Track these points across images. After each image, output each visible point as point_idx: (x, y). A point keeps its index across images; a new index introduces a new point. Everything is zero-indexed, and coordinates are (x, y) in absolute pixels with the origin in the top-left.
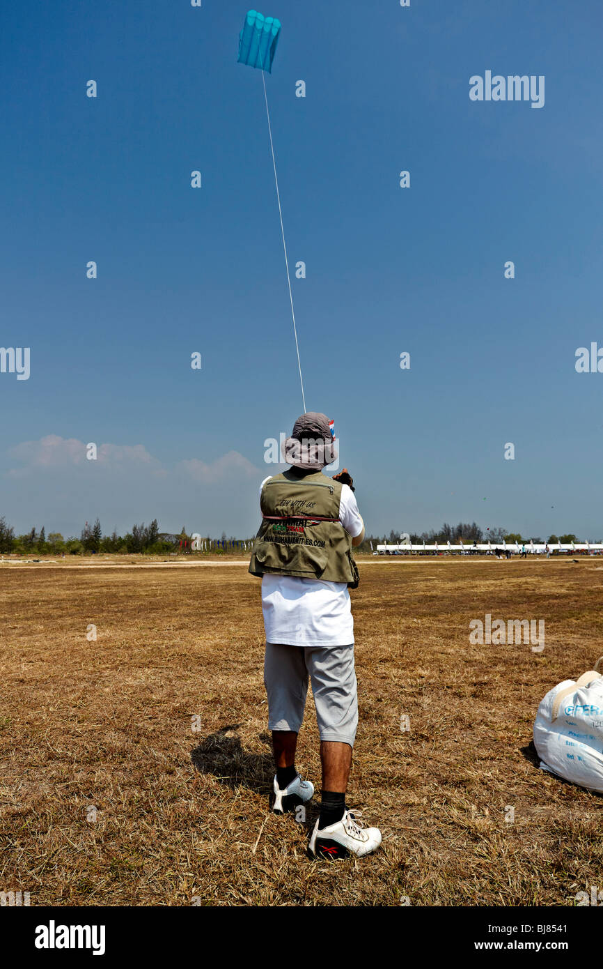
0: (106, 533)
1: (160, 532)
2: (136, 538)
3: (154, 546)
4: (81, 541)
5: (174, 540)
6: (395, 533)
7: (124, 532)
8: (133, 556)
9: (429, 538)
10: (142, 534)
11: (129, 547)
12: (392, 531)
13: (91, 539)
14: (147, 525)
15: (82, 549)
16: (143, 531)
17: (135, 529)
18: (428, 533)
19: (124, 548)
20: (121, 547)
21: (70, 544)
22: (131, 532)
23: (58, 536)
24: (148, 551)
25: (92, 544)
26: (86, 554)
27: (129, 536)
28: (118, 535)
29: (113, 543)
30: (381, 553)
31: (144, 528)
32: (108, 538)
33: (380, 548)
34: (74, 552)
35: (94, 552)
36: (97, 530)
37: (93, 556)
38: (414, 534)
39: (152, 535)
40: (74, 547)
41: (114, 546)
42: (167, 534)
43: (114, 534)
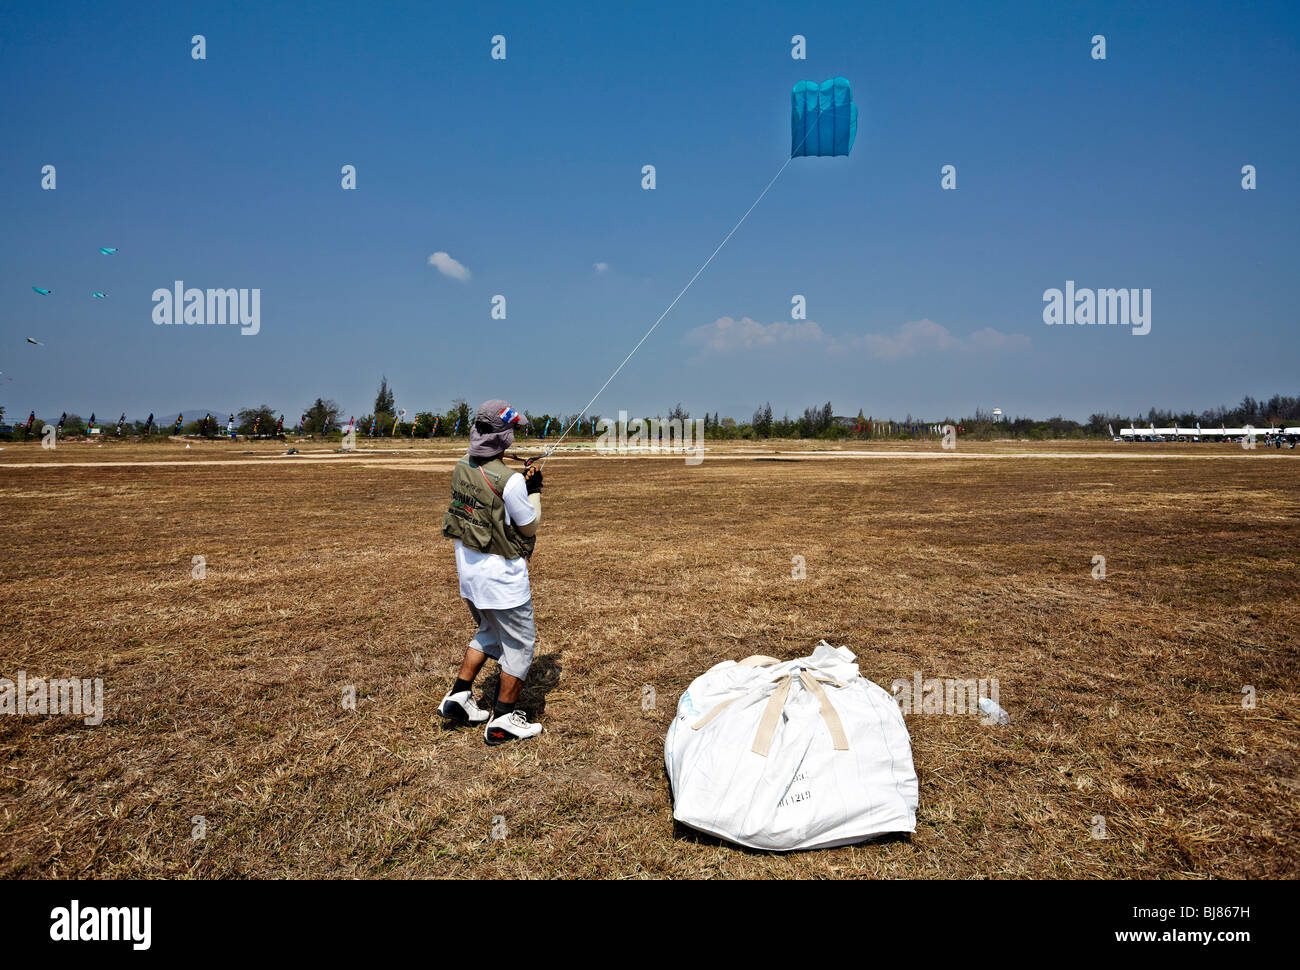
0: (777, 417)
1: (834, 415)
2: (809, 422)
3: (828, 430)
4: (754, 427)
5: (850, 423)
6: (1157, 412)
7: (796, 416)
8: (805, 441)
9: (1216, 417)
10: (814, 418)
11: (801, 432)
12: (1153, 409)
13: (763, 424)
14: (820, 408)
15: (754, 434)
16: (816, 415)
17: (807, 413)
18: (1215, 411)
19: (796, 432)
20: (793, 431)
21: (743, 428)
22: (803, 416)
23: (731, 421)
24: (821, 436)
25: (764, 429)
26: (757, 439)
27: (801, 420)
28: (790, 420)
29: (784, 427)
30: (1127, 438)
31: (817, 410)
32: (780, 423)
33: (1124, 432)
34: (746, 437)
35: (766, 437)
36: (768, 413)
37: (765, 441)
38: (1190, 413)
39: (826, 419)
40: (746, 431)
41: (785, 431)
42: (841, 418)
43: (786, 418)
